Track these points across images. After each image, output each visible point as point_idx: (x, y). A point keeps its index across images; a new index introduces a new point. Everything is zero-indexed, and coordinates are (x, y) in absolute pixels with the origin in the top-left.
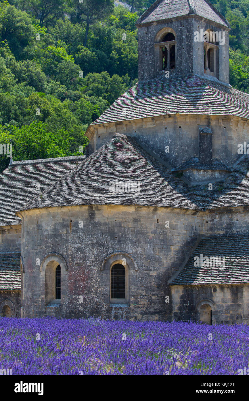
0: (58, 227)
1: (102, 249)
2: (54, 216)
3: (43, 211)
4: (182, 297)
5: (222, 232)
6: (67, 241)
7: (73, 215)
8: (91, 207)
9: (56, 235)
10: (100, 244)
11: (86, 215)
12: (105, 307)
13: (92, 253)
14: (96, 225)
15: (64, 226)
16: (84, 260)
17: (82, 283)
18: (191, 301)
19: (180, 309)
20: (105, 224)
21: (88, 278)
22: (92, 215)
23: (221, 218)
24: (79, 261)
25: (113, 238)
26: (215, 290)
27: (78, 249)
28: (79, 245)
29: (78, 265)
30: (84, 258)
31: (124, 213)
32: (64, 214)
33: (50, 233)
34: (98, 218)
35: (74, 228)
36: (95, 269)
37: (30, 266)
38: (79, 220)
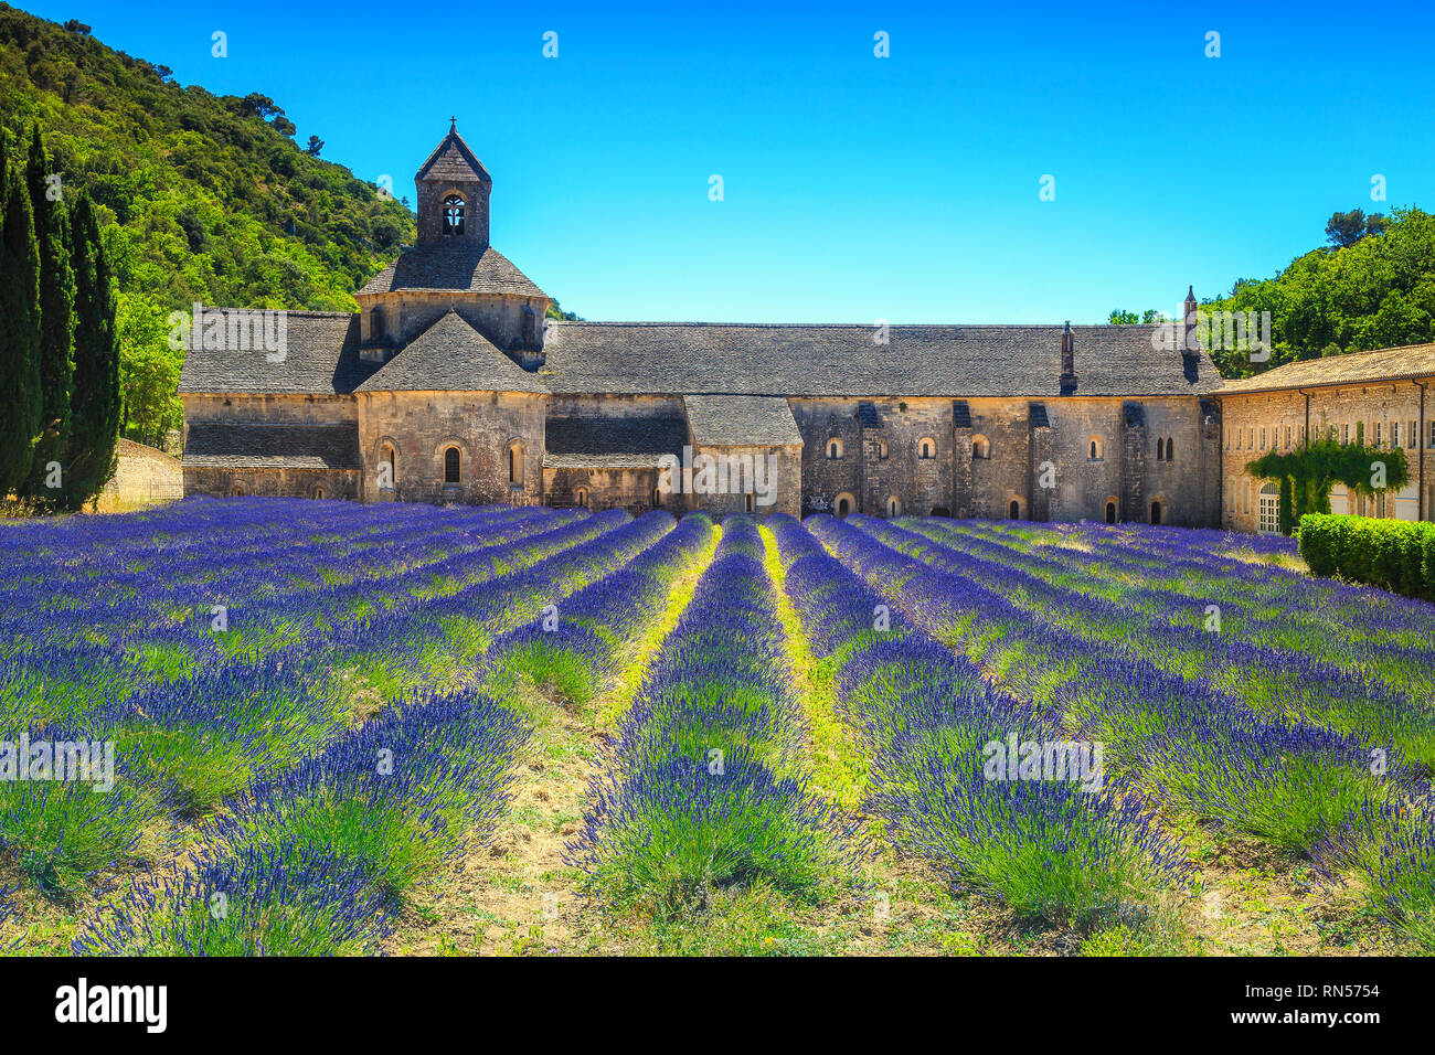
0: (458, 411)
1: (504, 434)
2: (453, 399)
3: (441, 394)
4: (554, 480)
5: (565, 416)
6: (469, 426)
7: (476, 399)
8: (496, 392)
9: (456, 418)
10: (502, 430)
11: (490, 400)
12: (506, 490)
13: (495, 438)
14: (498, 410)
15: (465, 410)
16: (488, 445)
18: (565, 484)
19: (552, 490)
20: (507, 410)
21: (491, 463)
22: (495, 401)
23: (565, 403)
24: (483, 445)
25: (512, 423)
26: (592, 474)
27: (481, 434)
28: (482, 430)
29: (481, 449)
30: (488, 443)
31: (521, 399)
32: (468, 398)
33: (448, 416)
34: (500, 404)
35: (477, 413)
36: (497, 453)
37: (415, 449)
38: (483, 405)
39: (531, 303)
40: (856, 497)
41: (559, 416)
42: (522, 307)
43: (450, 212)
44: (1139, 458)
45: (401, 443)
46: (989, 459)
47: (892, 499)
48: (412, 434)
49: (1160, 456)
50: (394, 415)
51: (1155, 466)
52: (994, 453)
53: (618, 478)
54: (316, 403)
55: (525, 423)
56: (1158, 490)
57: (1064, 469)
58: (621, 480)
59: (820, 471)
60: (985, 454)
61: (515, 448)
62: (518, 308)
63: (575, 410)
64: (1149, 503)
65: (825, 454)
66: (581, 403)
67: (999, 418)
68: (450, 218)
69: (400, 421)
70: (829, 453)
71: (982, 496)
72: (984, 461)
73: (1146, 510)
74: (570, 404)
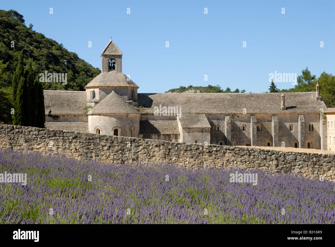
1: (130, 125)
6: (121, 123)
7: (122, 116)
8: (128, 114)
9: (117, 121)
10: (129, 124)
11: (126, 116)
13: (127, 126)
14: (128, 119)
16: (125, 128)
17: (125, 134)
20: (130, 118)
22: (127, 116)
23: (144, 116)
24: (124, 128)
25: (132, 122)
27: (124, 125)
29: (124, 129)
31: (134, 115)
34: (129, 116)
35: (123, 119)
36: (128, 130)
37: (106, 129)
38: (124, 117)
39: (134, 89)
40: (224, 142)
41: (143, 120)
42: (132, 90)
43: (110, 63)
44: (304, 130)
45: (102, 128)
46: (261, 131)
47: (234, 142)
48: (105, 126)
49: (310, 130)
50: (100, 120)
51: (308, 132)
52: (263, 129)
53: (159, 137)
54: (76, 116)
55: (135, 122)
56: (309, 139)
57: (282, 133)
58: (160, 137)
59: (215, 134)
60: (260, 129)
61: (132, 129)
62: (131, 90)
63: (147, 118)
64: (307, 143)
65: (216, 129)
66: (148, 116)
67: (264, 119)
68: (110, 65)
69: (102, 122)
70: (217, 129)
71: (260, 141)
72: (260, 132)
73: (306, 145)
74: (146, 116)
